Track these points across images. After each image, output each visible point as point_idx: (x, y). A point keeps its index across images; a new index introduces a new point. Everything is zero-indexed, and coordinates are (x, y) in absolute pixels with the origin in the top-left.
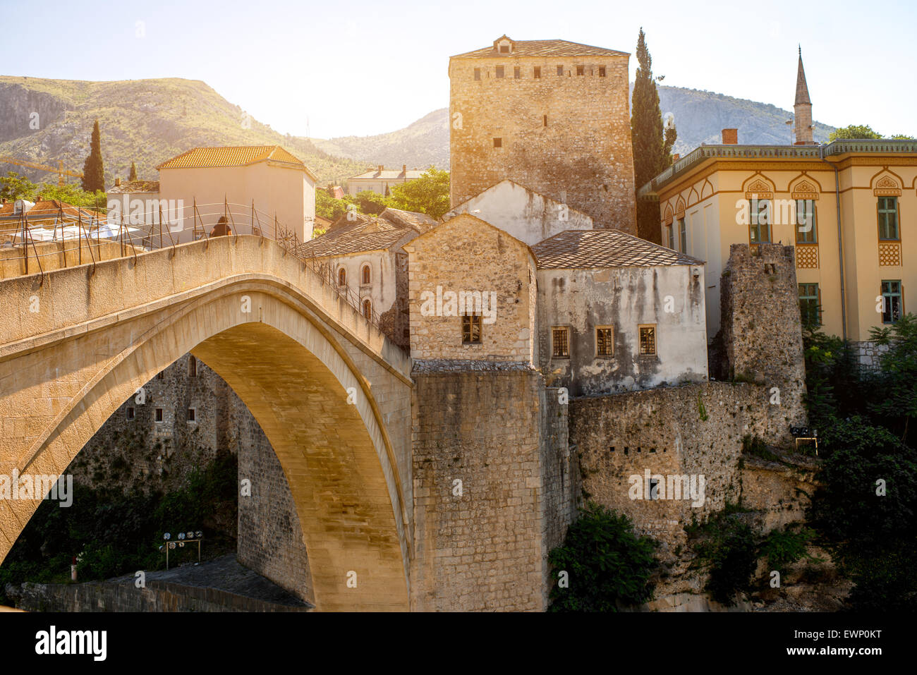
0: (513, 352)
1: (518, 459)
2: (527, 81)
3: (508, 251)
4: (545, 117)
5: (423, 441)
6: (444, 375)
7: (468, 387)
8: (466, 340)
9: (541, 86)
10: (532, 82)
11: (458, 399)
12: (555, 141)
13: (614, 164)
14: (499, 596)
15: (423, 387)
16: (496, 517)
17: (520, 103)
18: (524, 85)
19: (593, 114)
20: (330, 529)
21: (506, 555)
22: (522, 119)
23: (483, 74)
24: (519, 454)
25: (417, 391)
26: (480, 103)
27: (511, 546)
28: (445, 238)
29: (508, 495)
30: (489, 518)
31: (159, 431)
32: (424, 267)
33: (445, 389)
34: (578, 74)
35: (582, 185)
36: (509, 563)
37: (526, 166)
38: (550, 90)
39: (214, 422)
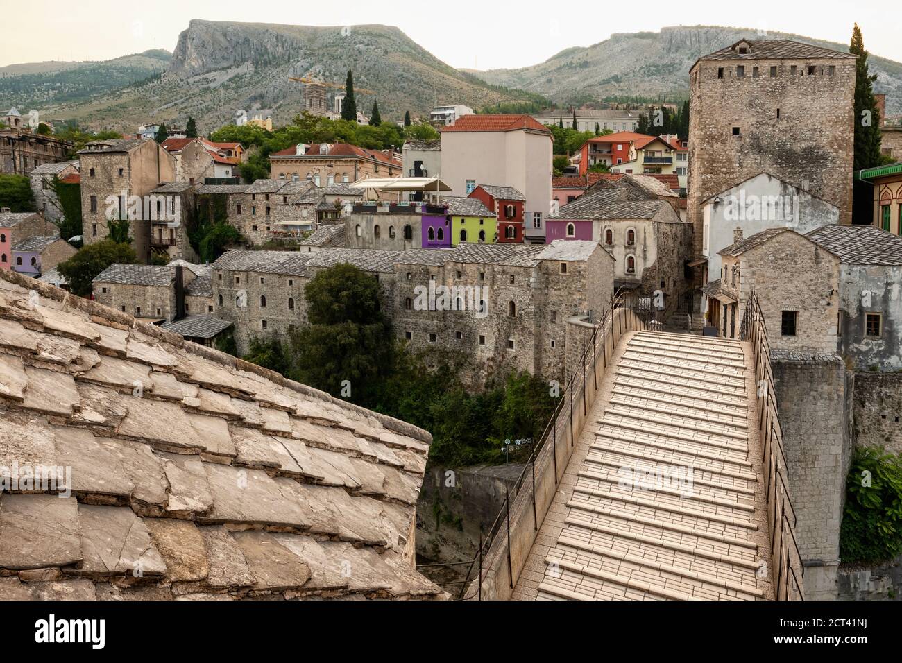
0: (823, 345)
1: (825, 431)
2: (764, 79)
3: (823, 262)
4: (778, 110)
8: (785, 332)
9: (776, 84)
10: (768, 81)
12: (786, 131)
13: (837, 152)
14: (804, 536)
16: (806, 475)
17: (757, 98)
18: (761, 82)
19: (821, 108)
21: (812, 505)
22: (758, 112)
23: (726, 73)
24: (826, 427)
26: (723, 98)
27: (816, 498)
28: (771, 249)
29: (815, 459)
30: (800, 476)
31: (482, 351)
32: (754, 273)
34: (810, 74)
35: (808, 169)
37: (760, 152)
38: (784, 88)
39: (531, 354)
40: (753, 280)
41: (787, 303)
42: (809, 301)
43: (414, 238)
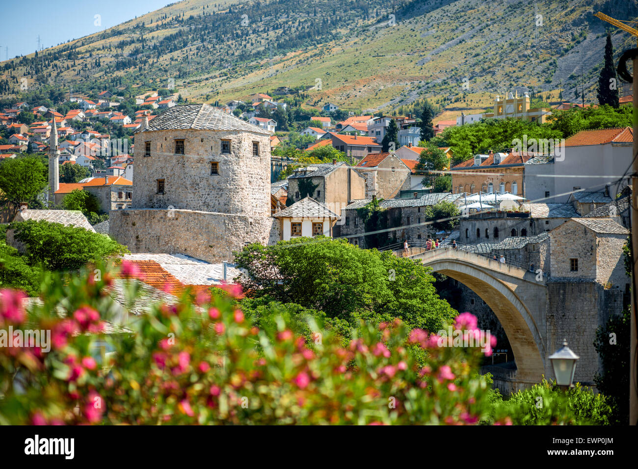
0: (590, 275)
1: (589, 317)
3: (589, 234)
5: (551, 308)
6: (559, 283)
7: (569, 288)
8: (572, 270)
11: (565, 292)
15: (551, 287)
16: (580, 339)
20: (516, 338)
24: (589, 315)
25: (549, 289)
27: (586, 351)
32: (556, 241)
33: (559, 288)
36: (585, 357)
40: (556, 244)
41: (572, 254)
42: (582, 253)
43: (499, 236)
